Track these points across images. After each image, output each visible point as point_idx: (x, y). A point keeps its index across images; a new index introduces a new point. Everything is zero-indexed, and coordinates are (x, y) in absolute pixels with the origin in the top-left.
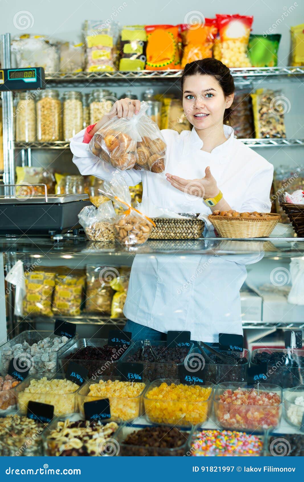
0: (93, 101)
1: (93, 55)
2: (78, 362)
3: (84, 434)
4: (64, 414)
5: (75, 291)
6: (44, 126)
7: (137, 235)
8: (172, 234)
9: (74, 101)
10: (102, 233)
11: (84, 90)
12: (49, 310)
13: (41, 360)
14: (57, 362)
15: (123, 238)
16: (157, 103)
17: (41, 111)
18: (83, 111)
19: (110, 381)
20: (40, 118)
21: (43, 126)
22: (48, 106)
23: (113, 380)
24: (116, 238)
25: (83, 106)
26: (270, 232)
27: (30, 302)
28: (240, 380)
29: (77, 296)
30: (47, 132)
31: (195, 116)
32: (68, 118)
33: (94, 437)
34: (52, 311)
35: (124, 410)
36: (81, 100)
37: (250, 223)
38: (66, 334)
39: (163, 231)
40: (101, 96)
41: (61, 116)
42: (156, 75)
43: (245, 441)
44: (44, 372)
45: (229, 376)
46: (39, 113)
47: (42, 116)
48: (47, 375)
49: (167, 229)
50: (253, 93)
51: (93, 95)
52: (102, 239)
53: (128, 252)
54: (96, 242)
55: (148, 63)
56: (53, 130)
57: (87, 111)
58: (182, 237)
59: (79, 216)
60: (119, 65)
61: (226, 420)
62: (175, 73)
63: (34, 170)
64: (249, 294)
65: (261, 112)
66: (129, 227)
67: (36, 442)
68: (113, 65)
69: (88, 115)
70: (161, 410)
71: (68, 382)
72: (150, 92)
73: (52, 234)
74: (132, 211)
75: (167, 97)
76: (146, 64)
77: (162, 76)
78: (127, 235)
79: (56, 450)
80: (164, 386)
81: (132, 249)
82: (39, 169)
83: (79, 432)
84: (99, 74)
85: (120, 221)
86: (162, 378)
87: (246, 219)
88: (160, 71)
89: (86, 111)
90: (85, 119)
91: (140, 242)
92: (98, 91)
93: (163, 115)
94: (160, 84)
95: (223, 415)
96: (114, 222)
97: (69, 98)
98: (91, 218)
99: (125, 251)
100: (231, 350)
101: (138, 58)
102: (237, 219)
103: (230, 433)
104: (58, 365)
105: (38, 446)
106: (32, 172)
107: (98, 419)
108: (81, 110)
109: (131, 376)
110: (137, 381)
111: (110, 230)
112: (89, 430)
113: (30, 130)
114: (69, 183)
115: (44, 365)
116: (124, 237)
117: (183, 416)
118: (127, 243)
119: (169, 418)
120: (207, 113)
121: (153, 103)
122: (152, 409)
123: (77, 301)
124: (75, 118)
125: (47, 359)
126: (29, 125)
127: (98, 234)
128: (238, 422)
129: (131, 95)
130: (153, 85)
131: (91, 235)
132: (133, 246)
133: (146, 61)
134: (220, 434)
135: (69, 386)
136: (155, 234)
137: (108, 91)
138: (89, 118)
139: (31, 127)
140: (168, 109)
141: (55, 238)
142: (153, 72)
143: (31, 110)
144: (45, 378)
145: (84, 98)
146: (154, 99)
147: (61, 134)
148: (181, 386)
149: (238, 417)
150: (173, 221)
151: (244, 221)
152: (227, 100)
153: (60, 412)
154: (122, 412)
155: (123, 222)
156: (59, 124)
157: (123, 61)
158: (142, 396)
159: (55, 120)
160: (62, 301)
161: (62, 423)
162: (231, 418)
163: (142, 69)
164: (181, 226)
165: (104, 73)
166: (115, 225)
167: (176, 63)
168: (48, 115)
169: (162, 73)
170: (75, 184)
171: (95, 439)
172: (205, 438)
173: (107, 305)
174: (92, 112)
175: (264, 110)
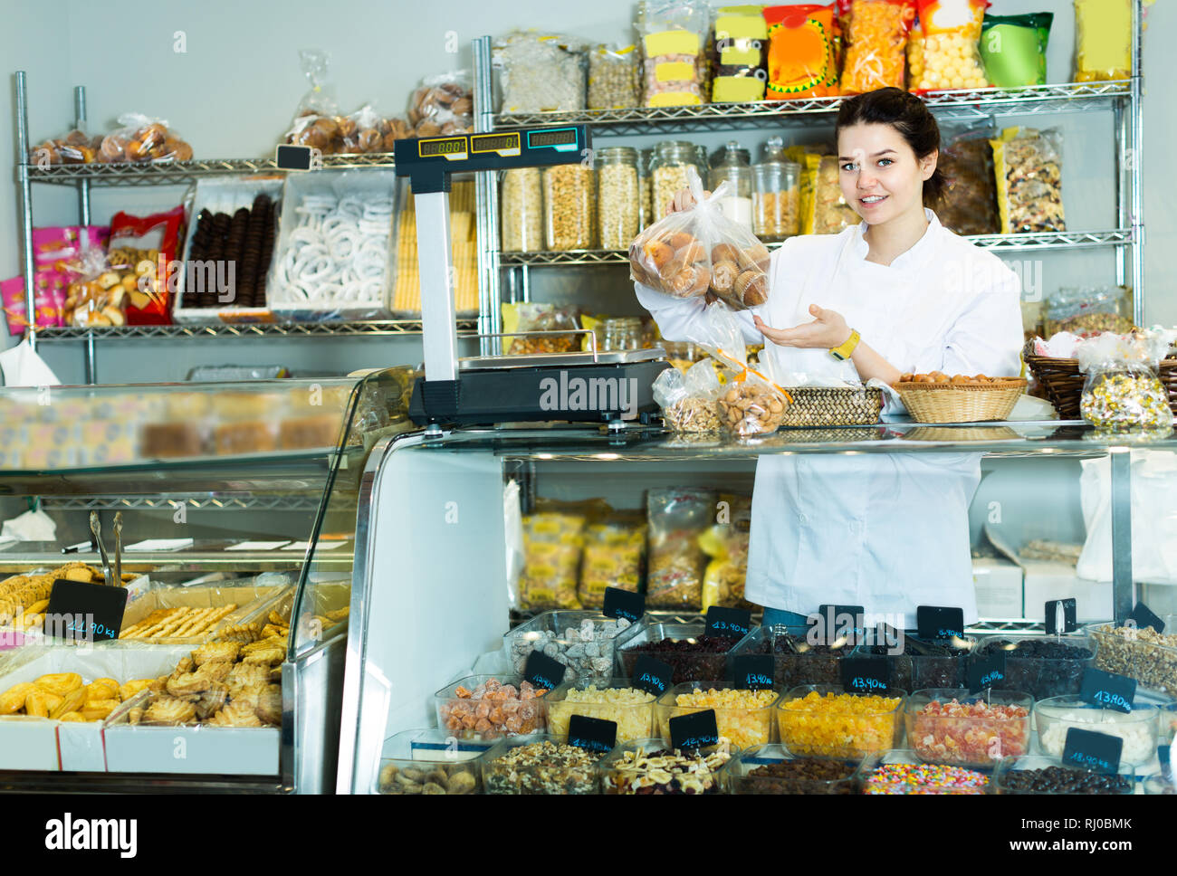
0: (658, 165)
1: (658, 73)
2: (654, 656)
3: (673, 764)
4: (633, 740)
5: (627, 558)
6: (560, 219)
7: (760, 417)
8: (828, 417)
9: (620, 166)
10: (694, 416)
11: (639, 142)
12: (572, 597)
13: (584, 653)
14: (615, 657)
15: (735, 424)
16: (791, 166)
17: (554, 189)
18: (638, 188)
19: (713, 690)
20: (550, 203)
21: (557, 218)
22: (566, 179)
23: (719, 689)
24: (721, 424)
25: (637, 175)
26: (1008, 412)
27: (532, 579)
28: (955, 685)
29: (631, 569)
30: (567, 231)
31: (861, 201)
32: (607, 201)
33: (691, 769)
34: (579, 599)
35: (742, 731)
36: (634, 166)
37: (969, 393)
38: (626, 614)
39: (811, 411)
40: (676, 156)
41: (594, 197)
42: (788, 108)
43: (960, 777)
44: (590, 676)
45: (935, 681)
46: (550, 192)
47: (554, 199)
48: (596, 681)
49: (818, 407)
50: (994, 138)
51: (658, 153)
52: (696, 428)
53: (745, 446)
54: (685, 433)
55: (772, 84)
56: (578, 226)
57: (647, 186)
58: (847, 421)
59: (654, 386)
60: (711, 90)
61: (928, 746)
62: (828, 103)
63: (538, 310)
64: (994, 561)
65: (1012, 177)
66: (746, 404)
67: (590, 776)
68: (699, 92)
69: (648, 194)
70: (810, 730)
71: (636, 691)
72: (776, 144)
73: (608, 418)
74: (748, 374)
75: (812, 152)
76: (767, 86)
77: (801, 110)
78: (743, 417)
79: (626, 787)
80: (814, 696)
81: (752, 442)
82: (547, 308)
83: (664, 761)
84: (672, 111)
85: (728, 393)
86: (808, 683)
87: (960, 387)
88: (797, 101)
89: (644, 186)
90: (643, 203)
91: (765, 430)
92: (668, 144)
93: (804, 189)
94: (797, 123)
95: (922, 738)
96: (717, 397)
97: (610, 162)
98: (676, 391)
99: (738, 445)
100: (941, 637)
101: (750, 74)
102: (944, 387)
103: (933, 767)
104: (616, 663)
105: (593, 784)
106: (533, 314)
107: (696, 746)
108: (636, 184)
109: (752, 680)
110: (763, 687)
111: (709, 412)
112: (682, 760)
113: (531, 228)
114: (612, 335)
115: (591, 664)
116: (738, 421)
117: (849, 740)
118: (742, 431)
119: (824, 745)
120: (885, 193)
121: (783, 165)
122: (793, 728)
123: (630, 580)
124: (622, 201)
125: (596, 653)
126: (528, 217)
127: (688, 418)
128: (949, 749)
129: (736, 150)
130: (783, 126)
131: (675, 420)
132: (754, 436)
133: (767, 81)
134: (916, 768)
135: (639, 697)
136: (797, 417)
137: (689, 144)
138: (652, 200)
139: (532, 221)
140: (815, 177)
141: (611, 426)
142: (782, 104)
143: (533, 187)
144: (593, 687)
145: (640, 159)
146: (785, 158)
147: (594, 234)
148: (845, 697)
149: (949, 741)
150: (829, 393)
151: (956, 391)
152: (923, 166)
153: (626, 737)
154: (738, 735)
155: (735, 395)
156: (591, 214)
157: (721, 82)
158: (775, 706)
159: (582, 207)
160: (600, 578)
161: (632, 754)
162: (936, 743)
163: (758, 99)
164: (844, 401)
165: (681, 108)
166: (719, 400)
167: (830, 82)
168: (568, 197)
169: (802, 104)
170: (624, 335)
171: (694, 772)
172: (886, 774)
173: (693, 589)
174: (656, 187)
175: (1019, 173)
